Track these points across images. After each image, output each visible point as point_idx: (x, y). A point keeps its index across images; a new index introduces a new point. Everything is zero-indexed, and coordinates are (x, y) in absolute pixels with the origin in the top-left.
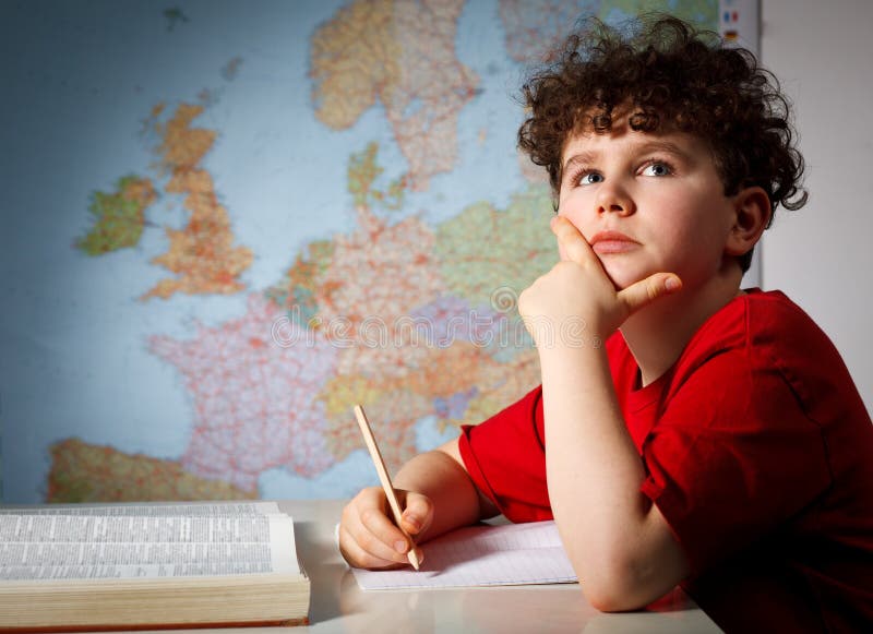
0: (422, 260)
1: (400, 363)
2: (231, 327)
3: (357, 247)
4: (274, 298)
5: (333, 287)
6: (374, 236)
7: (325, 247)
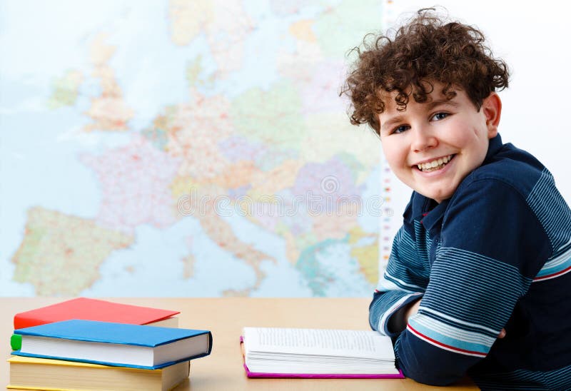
0: (224, 116)
1: (211, 170)
2: (123, 150)
3: (189, 108)
4: (146, 134)
5: (176, 130)
6: (199, 103)
7: (173, 109)
